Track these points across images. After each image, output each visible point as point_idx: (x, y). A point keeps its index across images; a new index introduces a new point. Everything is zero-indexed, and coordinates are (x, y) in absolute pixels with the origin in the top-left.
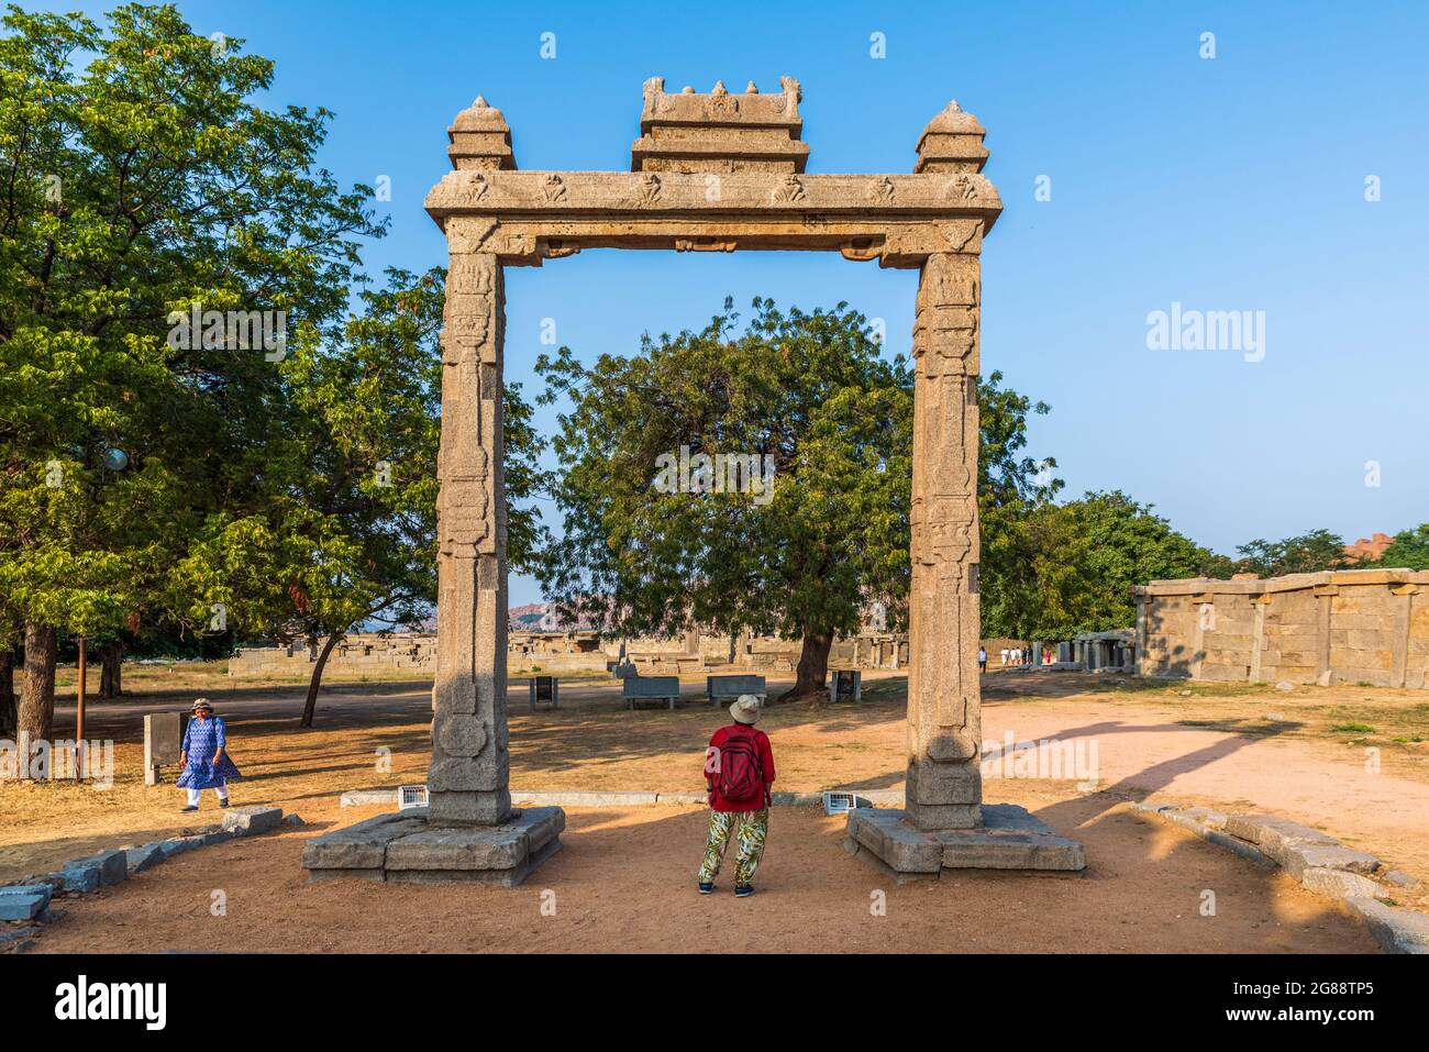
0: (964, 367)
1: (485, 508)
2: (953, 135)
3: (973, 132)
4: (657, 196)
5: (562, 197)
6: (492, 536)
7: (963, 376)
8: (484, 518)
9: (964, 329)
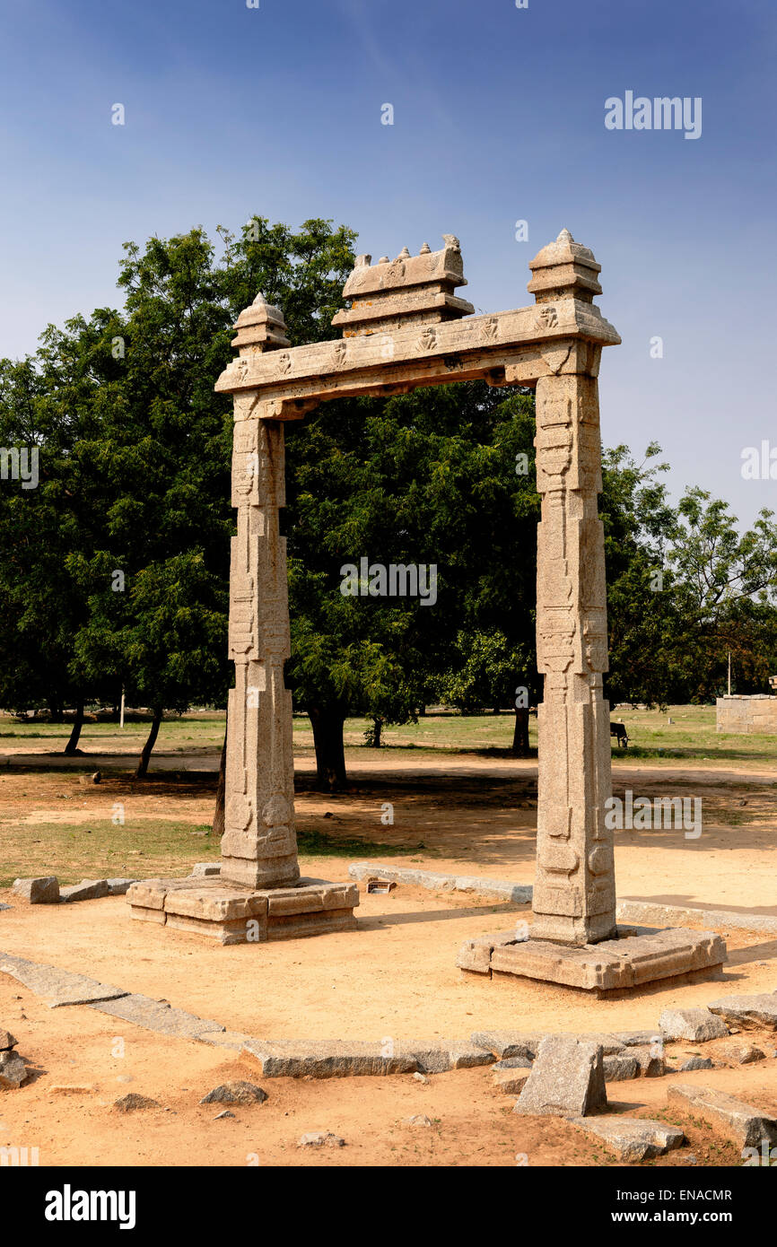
0: (564, 482)
1: (251, 624)
2: (550, 267)
3: (564, 261)
4: (344, 360)
5: (288, 371)
6: (256, 646)
7: (564, 490)
8: (251, 631)
9: (562, 447)
